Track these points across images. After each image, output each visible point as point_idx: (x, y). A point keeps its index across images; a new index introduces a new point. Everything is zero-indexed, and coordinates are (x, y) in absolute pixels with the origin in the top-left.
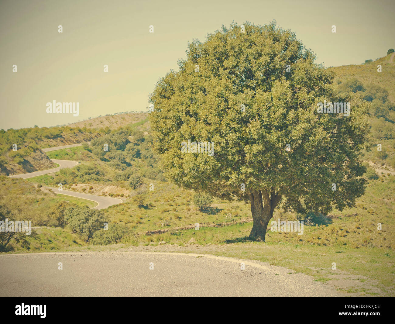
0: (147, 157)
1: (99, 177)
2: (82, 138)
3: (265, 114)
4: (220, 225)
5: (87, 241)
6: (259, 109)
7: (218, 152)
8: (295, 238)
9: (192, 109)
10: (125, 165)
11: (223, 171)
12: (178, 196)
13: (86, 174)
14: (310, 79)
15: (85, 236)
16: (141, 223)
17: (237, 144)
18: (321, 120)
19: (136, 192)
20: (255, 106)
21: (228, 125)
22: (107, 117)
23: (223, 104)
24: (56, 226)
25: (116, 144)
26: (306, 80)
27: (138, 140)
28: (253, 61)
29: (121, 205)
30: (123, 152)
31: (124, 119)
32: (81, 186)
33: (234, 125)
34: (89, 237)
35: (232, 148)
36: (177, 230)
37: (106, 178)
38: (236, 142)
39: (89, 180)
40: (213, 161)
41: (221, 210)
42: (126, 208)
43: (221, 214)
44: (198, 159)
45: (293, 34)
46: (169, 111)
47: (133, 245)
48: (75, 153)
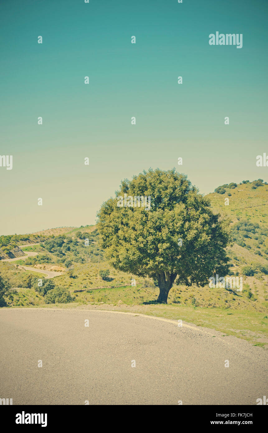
0: (73, 251)
1: (49, 261)
2: (40, 240)
3: (171, 224)
4: (113, 287)
5: (43, 296)
6: (167, 221)
7: (142, 248)
8: (153, 294)
9: (125, 221)
10: (62, 255)
11: (144, 260)
12: (91, 271)
13: (42, 259)
14: (197, 203)
15: (42, 293)
16: (71, 286)
17: (153, 243)
18: (204, 228)
19: (68, 269)
20: (164, 219)
21: (148, 231)
22: (52, 230)
23: (144, 218)
24: (27, 288)
25: (57, 243)
26: (195, 203)
27: (69, 242)
28: (162, 192)
29: (60, 276)
30: (61, 248)
31: (61, 230)
32: (39, 265)
33: (152, 231)
34: (45, 294)
35: (150, 245)
36: (90, 290)
37: (52, 261)
38: (153, 242)
39: (43, 262)
40: (138, 254)
41: (114, 279)
42: (63, 278)
43: (114, 281)
44: (129, 252)
45: (186, 176)
46: (111, 222)
47: (84, 304)
48: (36, 248)
